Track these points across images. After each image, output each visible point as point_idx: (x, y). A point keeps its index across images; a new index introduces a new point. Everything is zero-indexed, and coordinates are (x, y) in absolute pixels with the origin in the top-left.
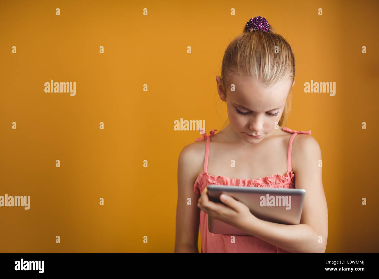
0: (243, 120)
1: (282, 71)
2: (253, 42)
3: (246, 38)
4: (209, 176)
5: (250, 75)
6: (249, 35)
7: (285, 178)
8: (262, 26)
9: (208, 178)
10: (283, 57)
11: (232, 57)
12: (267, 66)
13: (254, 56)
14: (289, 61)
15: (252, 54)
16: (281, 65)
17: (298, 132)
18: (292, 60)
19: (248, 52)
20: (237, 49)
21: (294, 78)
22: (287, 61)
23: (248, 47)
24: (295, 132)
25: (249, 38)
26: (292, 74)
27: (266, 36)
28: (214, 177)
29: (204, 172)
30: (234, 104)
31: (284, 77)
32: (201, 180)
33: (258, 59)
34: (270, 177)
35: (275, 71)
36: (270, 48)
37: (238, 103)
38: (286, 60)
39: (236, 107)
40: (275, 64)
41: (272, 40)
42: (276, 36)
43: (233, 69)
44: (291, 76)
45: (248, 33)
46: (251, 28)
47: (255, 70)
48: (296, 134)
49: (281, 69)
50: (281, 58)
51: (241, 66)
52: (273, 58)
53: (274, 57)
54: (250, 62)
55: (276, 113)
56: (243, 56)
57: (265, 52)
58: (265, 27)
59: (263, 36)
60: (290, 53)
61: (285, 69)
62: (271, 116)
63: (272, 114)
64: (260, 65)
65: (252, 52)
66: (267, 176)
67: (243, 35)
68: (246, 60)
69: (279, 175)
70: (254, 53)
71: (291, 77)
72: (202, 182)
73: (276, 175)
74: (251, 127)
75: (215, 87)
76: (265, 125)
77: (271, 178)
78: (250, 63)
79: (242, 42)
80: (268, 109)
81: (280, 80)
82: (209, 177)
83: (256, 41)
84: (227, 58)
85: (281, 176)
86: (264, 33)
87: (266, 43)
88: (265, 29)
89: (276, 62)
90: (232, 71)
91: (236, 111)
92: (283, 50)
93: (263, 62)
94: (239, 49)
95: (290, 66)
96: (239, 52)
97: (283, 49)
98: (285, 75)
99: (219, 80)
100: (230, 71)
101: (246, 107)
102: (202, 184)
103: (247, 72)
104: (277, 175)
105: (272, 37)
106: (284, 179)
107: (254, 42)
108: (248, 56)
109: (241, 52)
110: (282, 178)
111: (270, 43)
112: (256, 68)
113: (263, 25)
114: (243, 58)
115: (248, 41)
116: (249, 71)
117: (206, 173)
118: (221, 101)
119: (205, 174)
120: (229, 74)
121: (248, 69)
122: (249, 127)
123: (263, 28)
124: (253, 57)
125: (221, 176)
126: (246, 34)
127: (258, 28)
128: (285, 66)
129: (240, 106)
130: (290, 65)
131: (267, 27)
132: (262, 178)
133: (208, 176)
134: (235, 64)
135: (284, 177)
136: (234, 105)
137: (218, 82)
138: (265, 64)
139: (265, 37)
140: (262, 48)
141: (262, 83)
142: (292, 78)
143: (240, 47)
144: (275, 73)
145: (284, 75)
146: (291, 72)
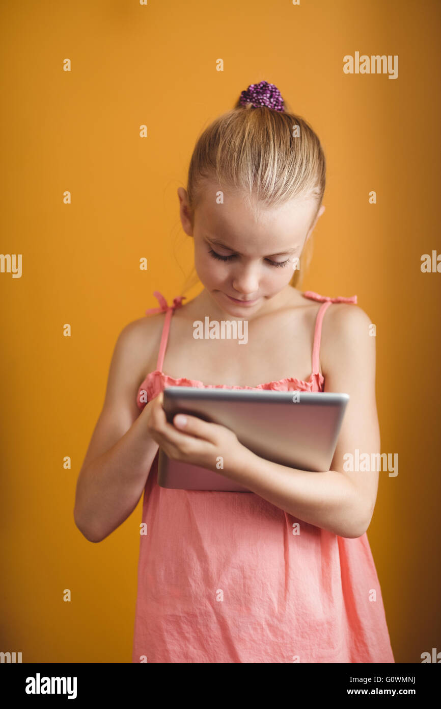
0: (221, 271)
1: (298, 180)
2: (249, 124)
3: (238, 117)
4: (166, 377)
5: (238, 184)
6: (243, 114)
7: (306, 385)
8: (268, 98)
9: (164, 380)
10: (302, 156)
11: (207, 151)
12: (270, 168)
13: (248, 149)
14: (313, 165)
15: (245, 145)
16: (297, 170)
17: (334, 299)
18: (320, 163)
19: (238, 142)
20: (217, 136)
21: (321, 198)
22: (310, 164)
23: (239, 132)
24: (328, 299)
25: (243, 118)
26: (318, 189)
27: (274, 117)
28: (173, 379)
29: (157, 371)
30: (206, 239)
31: (302, 192)
32: (150, 386)
33: (254, 155)
34: (278, 382)
35: (285, 179)
36: (279, 136)
37: (213, 237)
38: (308, 161)
39: (209, 245)
40: (287, 167)
41: (284, 125)
42: (292, 117)
43: (207, 173)
44: (316, 193)
45: (240, 110)
46: (248, 102)
47: (247, 175)
48: (329, 304)
49: (296, 177)
50: (299, 157)
51: (222, 167)
52: (283, 155)
53: (286, 155)
54: (239, 159)
55: (284, 262)
56: (227, 149)
57: (268, 144)
58: (274, 101)
59: (267, 116)
60: (316, 150)
61: (305, 178)
62: (274, 267)
63: (275, 263)
64: (258, 166)
65: (246, 142)
66: (273, 382)
67: (231, 113)
68: (232, 156)
69: (294, 378)
70: (248, 145)
71: (316, 195)
72: (152, 390)
73: (288, 380)
74: (235, 286)
75: (175, 208)
76: (263, 283)
77: (279, 384)
78: (240, 162)
79: (229, 125)
80: (268, 252)
81: (293, 198)
82: (166, 379)
83: (255, 124)
84: (199, 153)
85: (299, 380)
86: (272, 112)
87: (273, 128)
88: (275, 105)
89: (288, 163)
90: (205, 176)
91: (210, 252)
92: (303, 144)
93: (263, 161)
94: (221, 135)
95: (316, 174)
96: (221, 141)
97: (303, 141)
98: (305, 188)
99: (183, 195)
100: (202, 177)
101: (228, 244)
102: (152, 392)
103: (232, 179)
104: (290, 379)
105: (285, 118)
106: (304, 387)
107: (251, 124)
108: (237, 149)
109: (225, 142)
110: (300, 385)
111: (279, 130)
112: (250, 172)
113: (271, 97)
114: (228, 153)
115: (239, 123)
116: (237, 176)
117: (161, 371)
118: (185, 234)
119: (158, 375)
120: (200, 183)
121: (234, 172)
122: (232, 285)
123: (271, 103)
124: (245, 152)
125: (188, 379)
126: (237, 112)
127: (260, 103)
128: (304, 172)
129: (216, 243)
130: (316, 171)
131: (277, 101)
132: (263, 384)
133: (163, 378)
134: (212, 162)
135: (303, 382)
136: (206, 243)
137: (181, 200)
138: (266, 166)
139: (271, 118)
140: (263, 137)
141: (259, 200)
142: (318, 196)
143: (224, 133)
144: (284, 182)
145: (302, 189)
146: (316, 185)
